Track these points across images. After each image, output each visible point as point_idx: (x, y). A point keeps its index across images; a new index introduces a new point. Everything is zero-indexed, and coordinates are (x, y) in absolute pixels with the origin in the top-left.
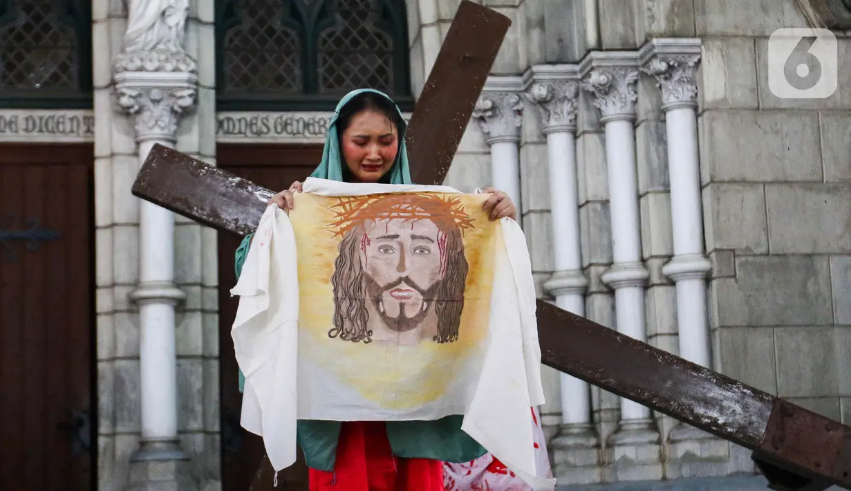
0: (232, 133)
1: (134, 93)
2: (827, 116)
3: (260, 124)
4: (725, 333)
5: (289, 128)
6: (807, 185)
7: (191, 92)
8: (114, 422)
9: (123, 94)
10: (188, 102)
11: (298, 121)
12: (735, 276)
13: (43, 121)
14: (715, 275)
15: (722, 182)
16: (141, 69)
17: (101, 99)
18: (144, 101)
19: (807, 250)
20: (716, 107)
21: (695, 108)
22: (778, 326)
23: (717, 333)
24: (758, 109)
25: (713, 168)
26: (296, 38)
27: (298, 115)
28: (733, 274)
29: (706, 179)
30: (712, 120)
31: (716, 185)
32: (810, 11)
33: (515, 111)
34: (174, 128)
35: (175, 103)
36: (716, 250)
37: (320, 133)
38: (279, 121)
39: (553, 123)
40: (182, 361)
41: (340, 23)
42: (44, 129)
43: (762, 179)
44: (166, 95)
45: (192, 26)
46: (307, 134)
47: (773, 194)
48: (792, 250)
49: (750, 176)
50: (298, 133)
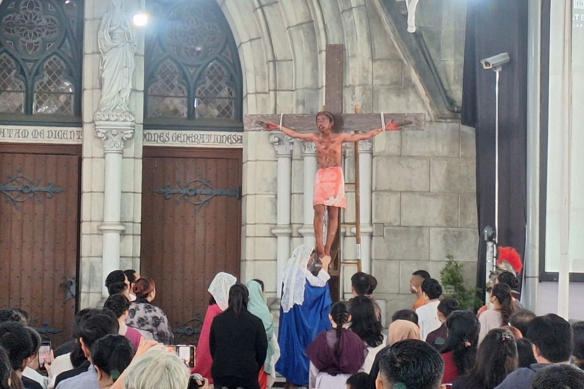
0: (151, 141)
1: (105, 132)
2: (434, 160)
3: (164, 136)
4: (376, 262)
5: (179, 139)
6: (422, 193)
7: (132, 131)
8: (89, 286)
9: (99, 132)
10: (130, 136)
11: (184, 135)
12: (383, 236)
13: (57, 133)
14: (374, 235)
15: (381, 191)
16: (107, 120)
17: (87, 128)
18: (109, 134)
19: (419, 224)
20: (380, 155)
21: (372, 154)
22: (402, 260)
23: (373, 261)
24: (401, 156)
25: (377, 183)
26: (185, 90)
27: (184, 132)
28: (382, 235)
29: (374, 189)
30: (378, 161)
31: (377, 192)
32: (430, 109)
33: (290, 143)
34: (122, 146)
35: (124, 136)
36: (375, 223)
37: (195, 141)
38: (175, 135)
39: (307, 152)
40: (122, 259)
41: (208, 83)
42: (57, 137)
43: (399, 190)
44: (119, 132)
45: (133, 94)
46: (188, 142)
47: (405, 197)
48: (412, 225)
49: (394, 189)
50: (184, 141)
